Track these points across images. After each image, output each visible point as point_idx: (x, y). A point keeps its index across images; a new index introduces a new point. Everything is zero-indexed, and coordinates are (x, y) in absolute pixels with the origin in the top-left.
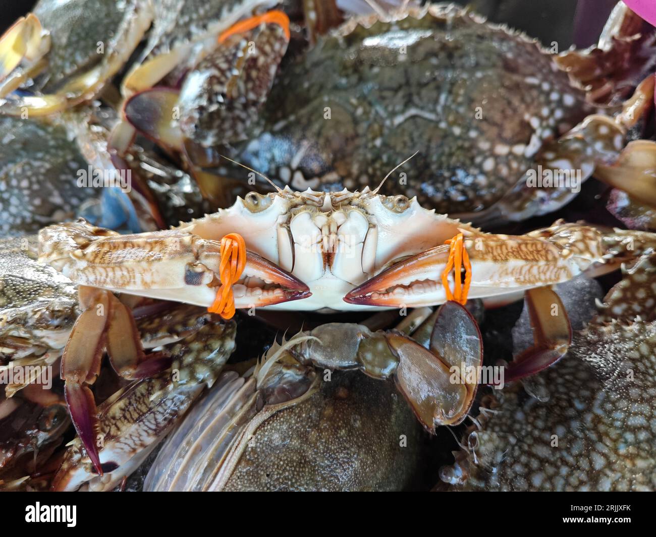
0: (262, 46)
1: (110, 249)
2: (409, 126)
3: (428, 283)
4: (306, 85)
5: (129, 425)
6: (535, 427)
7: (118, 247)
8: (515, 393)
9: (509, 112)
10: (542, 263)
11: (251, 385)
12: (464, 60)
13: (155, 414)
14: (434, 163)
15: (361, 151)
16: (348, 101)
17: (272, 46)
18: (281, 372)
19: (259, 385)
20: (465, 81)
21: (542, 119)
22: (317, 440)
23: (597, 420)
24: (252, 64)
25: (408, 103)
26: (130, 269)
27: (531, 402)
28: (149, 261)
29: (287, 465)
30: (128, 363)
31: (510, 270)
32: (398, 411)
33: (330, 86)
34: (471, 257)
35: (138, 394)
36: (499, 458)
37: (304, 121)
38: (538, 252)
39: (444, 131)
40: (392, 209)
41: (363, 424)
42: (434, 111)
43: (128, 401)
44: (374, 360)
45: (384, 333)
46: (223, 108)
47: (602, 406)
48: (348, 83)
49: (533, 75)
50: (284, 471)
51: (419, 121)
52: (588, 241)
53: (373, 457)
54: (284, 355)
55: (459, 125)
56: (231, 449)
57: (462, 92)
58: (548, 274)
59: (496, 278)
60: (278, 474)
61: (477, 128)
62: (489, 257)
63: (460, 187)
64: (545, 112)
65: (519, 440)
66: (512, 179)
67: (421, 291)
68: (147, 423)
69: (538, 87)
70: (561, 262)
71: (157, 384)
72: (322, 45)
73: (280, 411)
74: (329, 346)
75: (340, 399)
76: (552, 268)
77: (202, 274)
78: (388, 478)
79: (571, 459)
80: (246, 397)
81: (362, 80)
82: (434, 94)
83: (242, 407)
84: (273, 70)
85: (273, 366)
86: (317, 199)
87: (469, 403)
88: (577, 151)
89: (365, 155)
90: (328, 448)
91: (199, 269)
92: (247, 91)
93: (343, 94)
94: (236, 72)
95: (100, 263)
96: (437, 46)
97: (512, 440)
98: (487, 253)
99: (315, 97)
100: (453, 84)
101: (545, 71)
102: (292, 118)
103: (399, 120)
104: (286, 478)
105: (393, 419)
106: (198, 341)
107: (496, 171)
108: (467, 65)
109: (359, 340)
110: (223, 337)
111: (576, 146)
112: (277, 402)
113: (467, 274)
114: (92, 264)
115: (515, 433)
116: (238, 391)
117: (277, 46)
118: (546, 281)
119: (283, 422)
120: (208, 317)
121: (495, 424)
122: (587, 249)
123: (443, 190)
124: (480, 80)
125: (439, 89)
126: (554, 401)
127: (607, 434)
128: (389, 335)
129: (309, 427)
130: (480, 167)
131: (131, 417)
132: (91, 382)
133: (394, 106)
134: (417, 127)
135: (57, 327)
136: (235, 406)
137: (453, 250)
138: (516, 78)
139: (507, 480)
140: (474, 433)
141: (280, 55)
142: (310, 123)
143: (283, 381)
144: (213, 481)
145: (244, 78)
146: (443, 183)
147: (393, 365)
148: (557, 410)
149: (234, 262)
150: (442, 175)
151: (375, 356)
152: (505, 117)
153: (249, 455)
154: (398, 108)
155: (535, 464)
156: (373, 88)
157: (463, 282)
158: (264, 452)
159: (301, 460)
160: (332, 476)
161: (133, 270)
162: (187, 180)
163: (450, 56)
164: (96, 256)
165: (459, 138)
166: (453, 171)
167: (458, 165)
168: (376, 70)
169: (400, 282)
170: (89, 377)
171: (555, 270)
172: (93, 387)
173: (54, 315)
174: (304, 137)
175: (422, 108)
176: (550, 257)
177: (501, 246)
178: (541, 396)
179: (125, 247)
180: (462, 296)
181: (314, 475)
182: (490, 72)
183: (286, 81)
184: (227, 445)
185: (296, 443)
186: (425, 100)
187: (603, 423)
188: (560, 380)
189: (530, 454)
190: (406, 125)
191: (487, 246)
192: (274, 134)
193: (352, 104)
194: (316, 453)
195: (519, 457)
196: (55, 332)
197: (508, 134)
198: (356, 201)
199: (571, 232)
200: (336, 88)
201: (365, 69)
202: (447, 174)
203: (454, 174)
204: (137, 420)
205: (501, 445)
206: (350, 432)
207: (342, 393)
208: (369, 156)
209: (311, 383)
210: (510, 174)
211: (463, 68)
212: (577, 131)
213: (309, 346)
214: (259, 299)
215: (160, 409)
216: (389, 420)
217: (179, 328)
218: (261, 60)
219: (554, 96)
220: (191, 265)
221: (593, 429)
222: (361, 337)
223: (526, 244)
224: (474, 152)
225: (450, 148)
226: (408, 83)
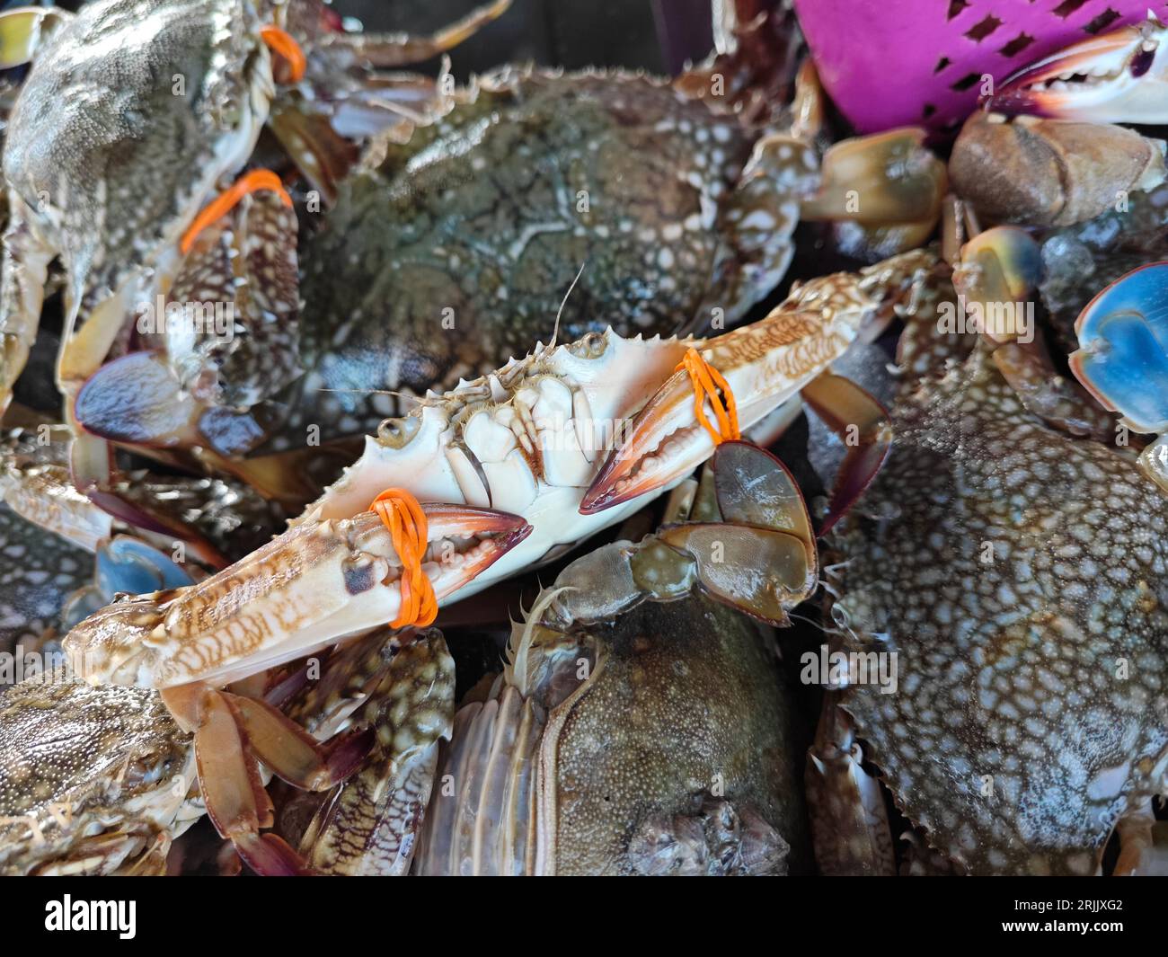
0: (260, 227)
1: (205, 603)
2: (536, 253)
3: (681, 434)
4: (354, 259)
5: (357, 860)
6: (904, 554)
7: (217, 594)
8: (857, 528)
9: (657, 179)
10: (807, 340)
11: (513, 697)
12: (563, 134)
13: (388, 823)
14: (594, 287)
15: (485, 315)
16: (430, 255)
17: (274, 223)
18: (545, 658)
19: (524, 691)
20: (579, 161)
21: (702, 171)
22: (645, 718)
23: (972, 503)
24: (259, 260)
25: (518, 221)
26: (255, 616)
27: (881, 530)
28: (282, 587)
29: (625, 771)
30: (311, 768)
31: (774, 367)
32: (725, 633)
33: (392, 245)
34: (721, 371)
35: (348, 809)
36: (883, 617)
37: (379, 310)
38: (794, 328)
39: (586, 238)
40: (587, 356)
41: (691, 667)
42: (559, 218)
43: (336, 828)
44: (661, 576)
45: (654, 536)
46: (250, 339)
47: (968, 484)
48: (417, 229)
49: (661, 118)
50: (625, 780)
51: (545, 239)
52: (845, 290)
53: (728, 704)
54: (538, 632)
55: (602, 223)
56: (535, 794)
57: (582, 177)
58: (820, 351)
59: (763, 386)
60: (619, 789)
61: (627, 217)
62: (741, 360)
63: (644, 304)
64: (700, 160)
65: (894, 582)
66: (704, 266)
67: (678, 448)
68: (383, 845)
69: (677, 132)
70: (828, 330)
71: (368, 777)
72: (348, 193)
73: (576, 705)
74: (592, 589)
75: (642, 652)
76: (820, 341)
77: (369, 567)
78: (759, 728)
79: (968, 566)
80: (516, 716)
81: (434, 218)
82: (547, 195)
83: (518, 733)
84: (293, 257)
85: (530, 654)
86: (480, 389)
87: (813, 557)
88: (765, 195)
89: (493, 319)
90: (664, 721)
91: (363, 562)
92: (271, 302)
93: (418, 248)
94: (241, 282)
95: (200, 630)
96: (517, 131)
97: (887, 587)
98: (736, 356)
99: (379, 269)
100: (565, 171)
101: (673, 108)
102: (357, 314)
103: (516, 250)
104: (633, 789)
105: (725, 646)
106: (399, 681)
107: (678, 265)
108: (571, 139)
109: (627, 559)
110: (433, 657)
111: (761, 188)
112: (564, 698)
113: (726, 395)
114: (187, 639)
115: (885, 576)
116: (497, 717)
117: (283, 221)
118: (822, 361)
119: (588, 716)
120: (394, 641)
121: (854, 581)
122: (849, 300)
123: (623, 319)
124: (599, 152)
125: (549, 185)
126: (909, 511)
127: (992, 512)
128: (662, 534)
129: (626, 707)
130: (655, 266)
131: (355, 848)
132: (269, 824)
133: (501, 234)
134: (548, 249)
135: (159, 782)
136: (506, 737)
137: (692, 372)
138: (643, 131)
139: (908, 638)
140: (836, 606)
141: (293, 233)
142: (388, 310)
143: (555, 668)
144: (535, 851)
145: (257, 284)
146: (618, 309)
147: (690, 569)
148: (919, 519)
149: (411, 527)
150: (612, 299)
151: (661, 570)
152: (655, 187)
153: (567, 785)
154: (507, 234)
155: (930, 597)
156: (457, 222)
157: (726, 409)
158: (583, 771)
159: (638, 755)
160: (689, 757)
161: (261, 615)
162: (222, 488)
163: (542, 136)
164: (189, 624)
165: (611, 239)
166: (624, 286)
167: (627, 275)
168: (449, 195)
169: (644, 450)
170: (261, 818)
171: (826, 342)
172: (276, 829)
173: (145, 766)
174: (390, 334)
175: (541, 221)
176: (812, 328)
177: (747, 341)
178: (889, 512)
179: (228, 589)
180: (732, 431)
181: (667, 766)
182: (607, 137)
183: (319, 267)
184: (526, 793)
185: (620, 736)
186: (539, 207)
187: (981, 502)
188: (901, 483)
189: (917, 589)
190: (530, 253)
191: (731, 348)
192: (338, 351)
193: (439, 257)
194: (654, 736)
195: (906, 601)
196: (160, 790)
197: (669, 208)
198: (534, 368)
199: (819, 288)
200: (404, 244)
201: (432, 200)
202: (618, 295)
203: (627, 291)
204: (366, 845)
205: (877, 600)
206: (682, 684)
207: (640, 644)
208: (499, 317)
209: (593, 651)
210: (699, 260)
211: (567, 144)
212: (752, 168)
213: (564, 603)
214: (464, 569)
215: (393, 812)
216: (719, 647)
217: (358, 682)
218: (270, 250)
219: (702, 136)
220: (349, 561)
221: (974, 515)
222: (627, 556)
223: (776, 325)
224: (639, 249)
225: (606, 258)
226: (504, 195)
